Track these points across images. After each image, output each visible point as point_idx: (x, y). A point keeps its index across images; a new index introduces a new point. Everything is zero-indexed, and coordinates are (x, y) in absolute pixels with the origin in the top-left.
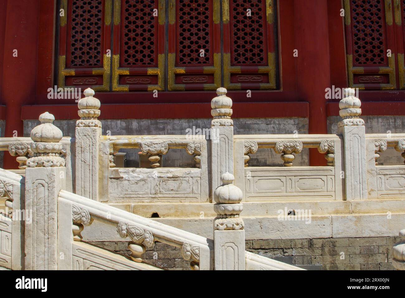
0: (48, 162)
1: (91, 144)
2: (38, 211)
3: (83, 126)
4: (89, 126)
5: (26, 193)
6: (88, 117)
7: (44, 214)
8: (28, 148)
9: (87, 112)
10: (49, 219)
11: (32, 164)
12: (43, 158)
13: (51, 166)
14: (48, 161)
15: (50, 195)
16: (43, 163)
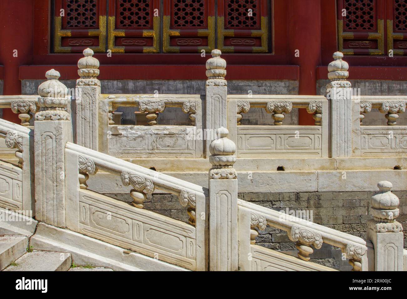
0: (56, 115)
1: (91, 102)
2: (47, 161)
3: (83, 84)
4: (89, 85)
5: (35, 145)
6: (88, 76)
7: (53, 163)
8: (30, 106)
9: (87, 71)
10: (57, 168)
11: (40, 117)
12: (50, 112)
13: (58, 120)
14: (55, 115)
15: (58, 146)
16: (51, 117)
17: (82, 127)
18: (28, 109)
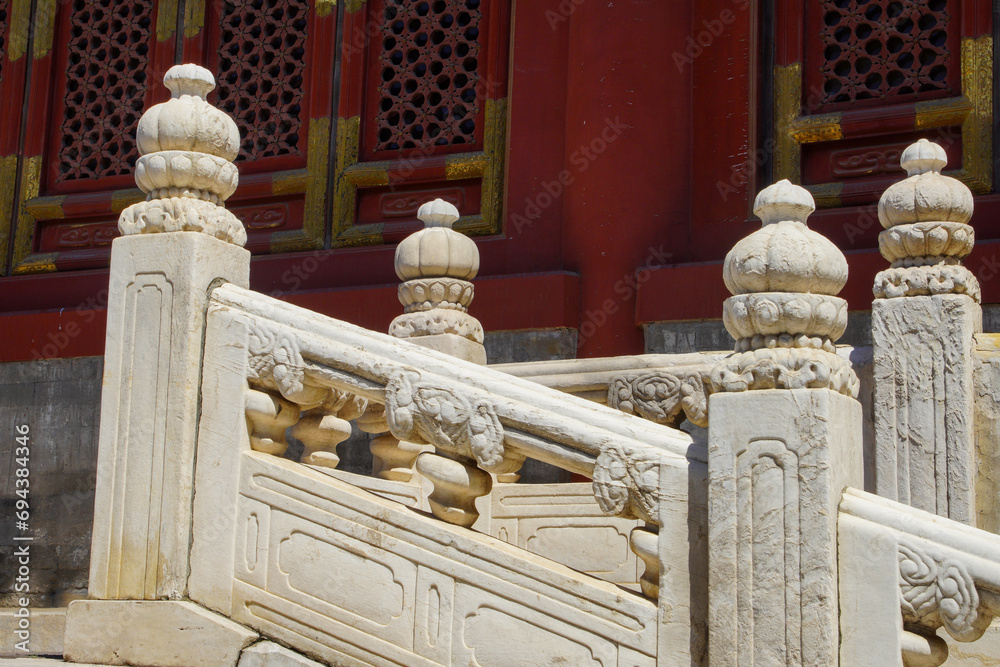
0: (797, 367)
1: (940, 367)
2: (760, 566)
3: (902, 292)
4: (929, 293)
5: (710, 495)
6: (925, 257)
7: (785, 577)
8: (683, 394)
9: (920, 235)
10: (805, 599)
11: (732, 377)
12: (776, 356)
13: (810, 385)
14: (797, 363)
15: (806, 500)
16: (777, 373)
17: (901, 479)
18: (674, 407)
